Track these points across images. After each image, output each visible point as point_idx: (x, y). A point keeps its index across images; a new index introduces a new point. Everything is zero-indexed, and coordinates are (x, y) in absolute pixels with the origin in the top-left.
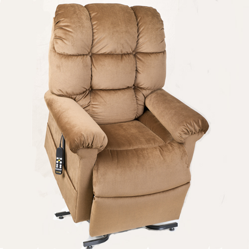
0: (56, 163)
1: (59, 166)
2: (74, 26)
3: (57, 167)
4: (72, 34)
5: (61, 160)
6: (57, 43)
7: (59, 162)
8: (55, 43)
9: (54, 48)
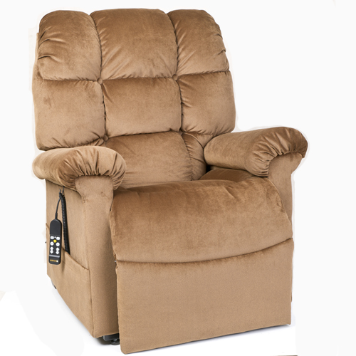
0: (51, 246)
1: (55, 251)
2: (67, 34)
3: (52, 252)
4: (66, 47)
5: (58, 241)
6: (42, 65)
7: (55, 244)
8: (39, 66)
9: (39, 74)
